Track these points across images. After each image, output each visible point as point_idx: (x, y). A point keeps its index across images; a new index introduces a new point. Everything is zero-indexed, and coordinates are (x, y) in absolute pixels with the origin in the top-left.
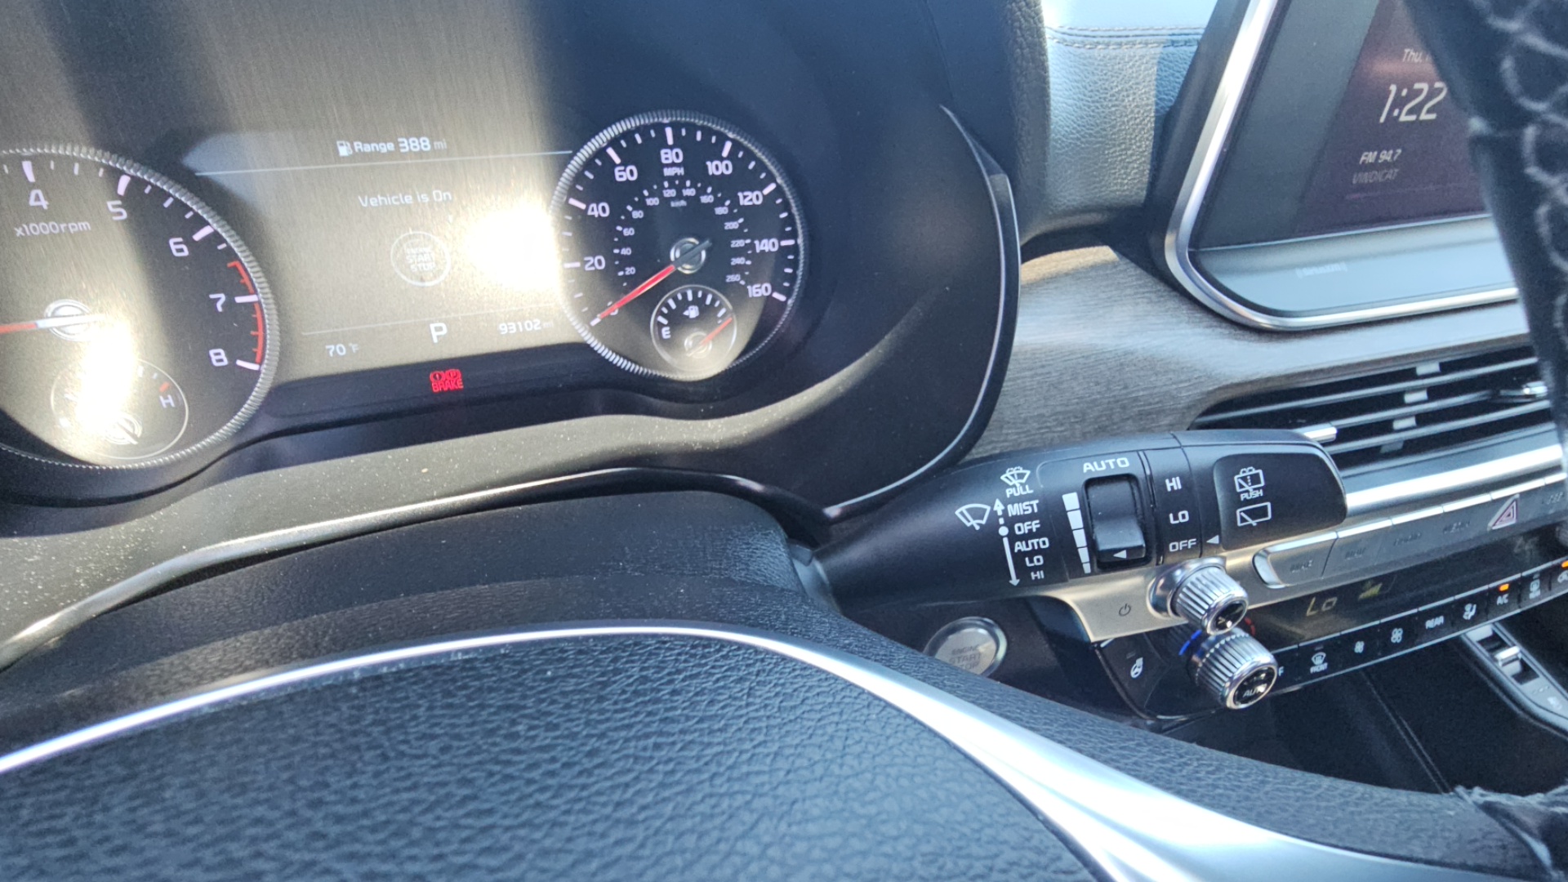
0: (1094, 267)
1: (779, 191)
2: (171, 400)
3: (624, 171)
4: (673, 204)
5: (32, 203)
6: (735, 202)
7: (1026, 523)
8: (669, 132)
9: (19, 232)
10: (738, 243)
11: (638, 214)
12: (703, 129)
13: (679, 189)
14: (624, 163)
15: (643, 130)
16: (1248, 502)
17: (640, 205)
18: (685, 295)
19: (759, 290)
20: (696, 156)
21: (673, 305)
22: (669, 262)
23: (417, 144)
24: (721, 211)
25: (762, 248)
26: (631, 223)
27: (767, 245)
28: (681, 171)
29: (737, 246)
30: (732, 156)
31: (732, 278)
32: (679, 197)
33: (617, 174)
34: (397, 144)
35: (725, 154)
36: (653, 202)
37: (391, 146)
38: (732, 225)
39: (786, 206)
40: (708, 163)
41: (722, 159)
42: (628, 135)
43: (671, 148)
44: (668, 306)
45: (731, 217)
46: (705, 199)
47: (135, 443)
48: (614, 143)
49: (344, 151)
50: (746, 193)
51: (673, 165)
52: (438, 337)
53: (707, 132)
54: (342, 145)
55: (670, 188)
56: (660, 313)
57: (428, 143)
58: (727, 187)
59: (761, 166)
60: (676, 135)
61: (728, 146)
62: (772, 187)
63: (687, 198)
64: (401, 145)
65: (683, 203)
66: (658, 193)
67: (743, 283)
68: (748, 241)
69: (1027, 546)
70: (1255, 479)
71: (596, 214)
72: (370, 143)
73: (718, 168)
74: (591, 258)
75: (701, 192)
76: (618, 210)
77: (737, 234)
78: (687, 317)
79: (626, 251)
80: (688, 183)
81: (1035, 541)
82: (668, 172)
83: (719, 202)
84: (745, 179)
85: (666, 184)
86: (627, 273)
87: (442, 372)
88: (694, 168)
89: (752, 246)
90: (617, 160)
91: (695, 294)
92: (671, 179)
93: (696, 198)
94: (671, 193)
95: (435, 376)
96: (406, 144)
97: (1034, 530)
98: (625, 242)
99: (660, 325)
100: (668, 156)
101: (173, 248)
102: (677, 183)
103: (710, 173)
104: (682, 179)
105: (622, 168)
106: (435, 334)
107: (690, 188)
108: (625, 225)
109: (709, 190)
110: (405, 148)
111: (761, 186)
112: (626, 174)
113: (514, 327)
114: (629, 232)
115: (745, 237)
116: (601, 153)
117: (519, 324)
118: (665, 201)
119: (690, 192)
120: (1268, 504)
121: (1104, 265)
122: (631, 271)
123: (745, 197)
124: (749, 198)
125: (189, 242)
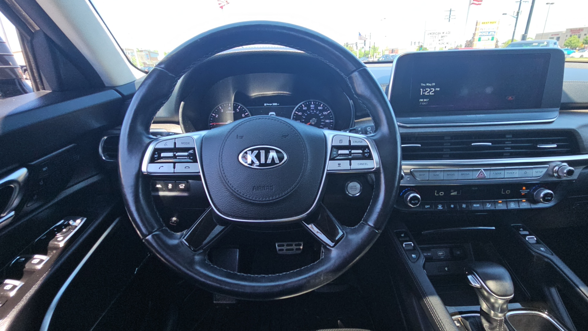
1: (330, 112)
4: (312, 113)
6: (323, 113)
8: (312, 102)
9: (227, 112)
10: (323, 120)
11: (306, 115)
12: (318, 102)
13: (313, 111)
14: (305, 107)
15: (308, 102)
16: (369, 131)
17: (307, 113)
20: (317, 106)
22: (310, 122)
23: (275, 104)
24: (320, 115)
26: (305, 116)
27: (327, 121)
28: (314, 108)
30: (322, 106)
32: (313, 112)
33: (303, 108)
35: (321, 106)
36: (309, 113)
37: (271, 104)
38: (322, 117)
39: (331, 115)
41: (321, 107)
42: (306, 103)
43: (312, 105)
46: (317, 113)
48: (303, 104)
49: (265, 105)
51: (313, 107)
53: (319, 103)
58: (321, 111)
59: (327, 108)
60: (314, 103)
61: (322, 105)
63: (314, 112)
64: (273, 104)
65: (313, 113)
67: (323, 127)
70: (370, 128)
71: (299, 114)
72: (269, 104)
75: (317, 112)
76: (303, 114)
77: (322, 119)
79: (303, 120)
82: (312, 108)
83: (320, 113)
84: (324, 110)
88: (316, 108)
89: (325, 121)
90: (304, 106)
92: (312, 109)
93: (316, 113)
94: (312, 112)
98: (303, 119)
100: (312, 106)
102: (313, 110)
103: (319, 109)
104: (314, 109)
111: (327, 111)
112: (305, 108)
114: (304, 117)
115: (324, 119)
116: (301, 105)
118: (311, 113)
119: (315, 112)
120: (371, 132)
124: (325, 113)
125: (245, 115)
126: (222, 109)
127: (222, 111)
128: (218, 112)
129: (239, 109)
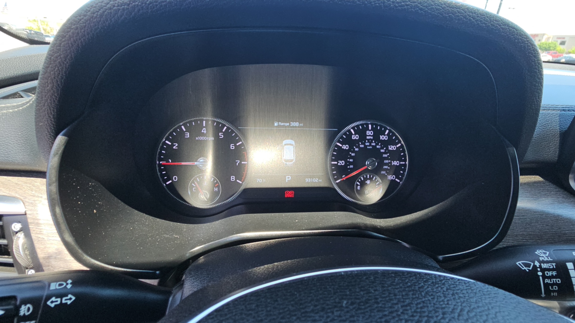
0: (535, 182)
1: (402, 146)
2: (217, 189)
3: (355, 136)
4: (368, 147)
5: (202, 131)
6: (387, 148)
7: (550, 272)
8: (370, 126)
9: (197, 138)
11: (357, 149)
12: (380, 125)
13: (370, 143)
14: (355, 134)
15: (362, 125)
17: (358, 147)
18: (367, 176)
19: (390, 177)
20: (377, 133)
21: (362, 179)
22: (366, 165)
23: (295, 124)
24: (382, 151)
25: (394, 164)
26: (354, 152)
27: (395, 163)
28: (372, 138)
29: (386, 162)
30: (388, 134)
31: (383, 172)
32: (370, 145)
33: (353, 137)
34: (290, 123)
35: (386, 133)
36: (362, 146)
37: (288, 124)
38: (385, 156)
39: (404, 151)
40: (380, 136)
41: (385, 135)
42: (358, 126)
43: (370, 130)
44: (361, 179)
45: (385, 153)
46: (378, 147)
47: (206, 200)
48: (353, 128)
50: (391, 146)
51: (370, 136)
52: (288, 180)
53: (381, 127)
54: (276, 123)
55: (367, 142)
56: (358, 181)
57: (298, 124)
58: (385, 144)
59: (397, 138)
60: (372, 127)
61: (387, 131)
62: (400, 145)
63: (373, 146)
64: (291, 124)
65: (371, 147)
66: (364, 144)
67: (386, 174)
68: (390, 161)
69: (551, 281)
71: (344, 148)
72: (283, 123)
73: (383, 138)
74: (340, 161)
75: (377, 144)
76: (351, 147)
77: (386, 158)
78: (367, 183)
79: (351, 160)
80: (373, 141)
81: (554, 280)
82: (368, 138)
83: (382, 148)
84: (391, 141)
85: (367, 141)
86: (350, 167)
87: (289, 191)
88: (376, 137)
89: (391, 163)
90: (353, 133)
91: (370, 176)
92: (368, 140)
93: (376, 146)
94: (367, 144)
95: (287, 192)
96: (292, 124)
97: (554, 275)
98: (351, 157)
99: (357, 185)
100: (368, 133)
101: (231, 146)
102: (370, 141)
103: (381, 139)
104: (372, 140)
105: (354, 135)
106: (287, 179)
107: (374, 143)
108: (352, 152)
109: (380, 144)
110: (292, 125)
111: (396, 144)
112: (355, 137)
113: (310, 180)
114: (353, 154)
116: (349, 130)
117: (312, 179)
118: (366, 146)
119: (374, 144)
121: (539, 182)
122: (351, 166)
123: (390, 147)
124: (392, 148)
125: (235, 145)
126: (186, 131)
127: (188, 135)
128: (178, 137)
129: (224, 133)
